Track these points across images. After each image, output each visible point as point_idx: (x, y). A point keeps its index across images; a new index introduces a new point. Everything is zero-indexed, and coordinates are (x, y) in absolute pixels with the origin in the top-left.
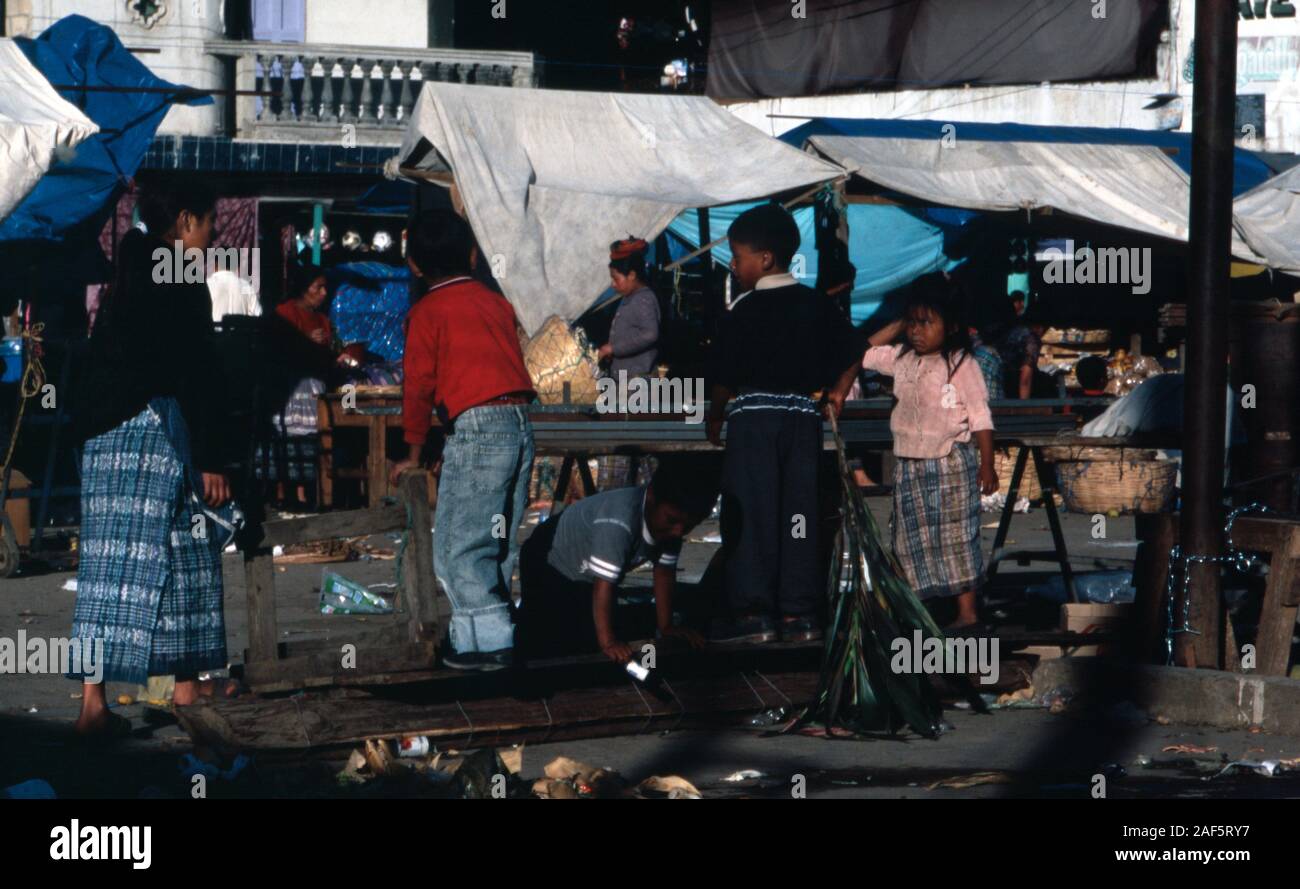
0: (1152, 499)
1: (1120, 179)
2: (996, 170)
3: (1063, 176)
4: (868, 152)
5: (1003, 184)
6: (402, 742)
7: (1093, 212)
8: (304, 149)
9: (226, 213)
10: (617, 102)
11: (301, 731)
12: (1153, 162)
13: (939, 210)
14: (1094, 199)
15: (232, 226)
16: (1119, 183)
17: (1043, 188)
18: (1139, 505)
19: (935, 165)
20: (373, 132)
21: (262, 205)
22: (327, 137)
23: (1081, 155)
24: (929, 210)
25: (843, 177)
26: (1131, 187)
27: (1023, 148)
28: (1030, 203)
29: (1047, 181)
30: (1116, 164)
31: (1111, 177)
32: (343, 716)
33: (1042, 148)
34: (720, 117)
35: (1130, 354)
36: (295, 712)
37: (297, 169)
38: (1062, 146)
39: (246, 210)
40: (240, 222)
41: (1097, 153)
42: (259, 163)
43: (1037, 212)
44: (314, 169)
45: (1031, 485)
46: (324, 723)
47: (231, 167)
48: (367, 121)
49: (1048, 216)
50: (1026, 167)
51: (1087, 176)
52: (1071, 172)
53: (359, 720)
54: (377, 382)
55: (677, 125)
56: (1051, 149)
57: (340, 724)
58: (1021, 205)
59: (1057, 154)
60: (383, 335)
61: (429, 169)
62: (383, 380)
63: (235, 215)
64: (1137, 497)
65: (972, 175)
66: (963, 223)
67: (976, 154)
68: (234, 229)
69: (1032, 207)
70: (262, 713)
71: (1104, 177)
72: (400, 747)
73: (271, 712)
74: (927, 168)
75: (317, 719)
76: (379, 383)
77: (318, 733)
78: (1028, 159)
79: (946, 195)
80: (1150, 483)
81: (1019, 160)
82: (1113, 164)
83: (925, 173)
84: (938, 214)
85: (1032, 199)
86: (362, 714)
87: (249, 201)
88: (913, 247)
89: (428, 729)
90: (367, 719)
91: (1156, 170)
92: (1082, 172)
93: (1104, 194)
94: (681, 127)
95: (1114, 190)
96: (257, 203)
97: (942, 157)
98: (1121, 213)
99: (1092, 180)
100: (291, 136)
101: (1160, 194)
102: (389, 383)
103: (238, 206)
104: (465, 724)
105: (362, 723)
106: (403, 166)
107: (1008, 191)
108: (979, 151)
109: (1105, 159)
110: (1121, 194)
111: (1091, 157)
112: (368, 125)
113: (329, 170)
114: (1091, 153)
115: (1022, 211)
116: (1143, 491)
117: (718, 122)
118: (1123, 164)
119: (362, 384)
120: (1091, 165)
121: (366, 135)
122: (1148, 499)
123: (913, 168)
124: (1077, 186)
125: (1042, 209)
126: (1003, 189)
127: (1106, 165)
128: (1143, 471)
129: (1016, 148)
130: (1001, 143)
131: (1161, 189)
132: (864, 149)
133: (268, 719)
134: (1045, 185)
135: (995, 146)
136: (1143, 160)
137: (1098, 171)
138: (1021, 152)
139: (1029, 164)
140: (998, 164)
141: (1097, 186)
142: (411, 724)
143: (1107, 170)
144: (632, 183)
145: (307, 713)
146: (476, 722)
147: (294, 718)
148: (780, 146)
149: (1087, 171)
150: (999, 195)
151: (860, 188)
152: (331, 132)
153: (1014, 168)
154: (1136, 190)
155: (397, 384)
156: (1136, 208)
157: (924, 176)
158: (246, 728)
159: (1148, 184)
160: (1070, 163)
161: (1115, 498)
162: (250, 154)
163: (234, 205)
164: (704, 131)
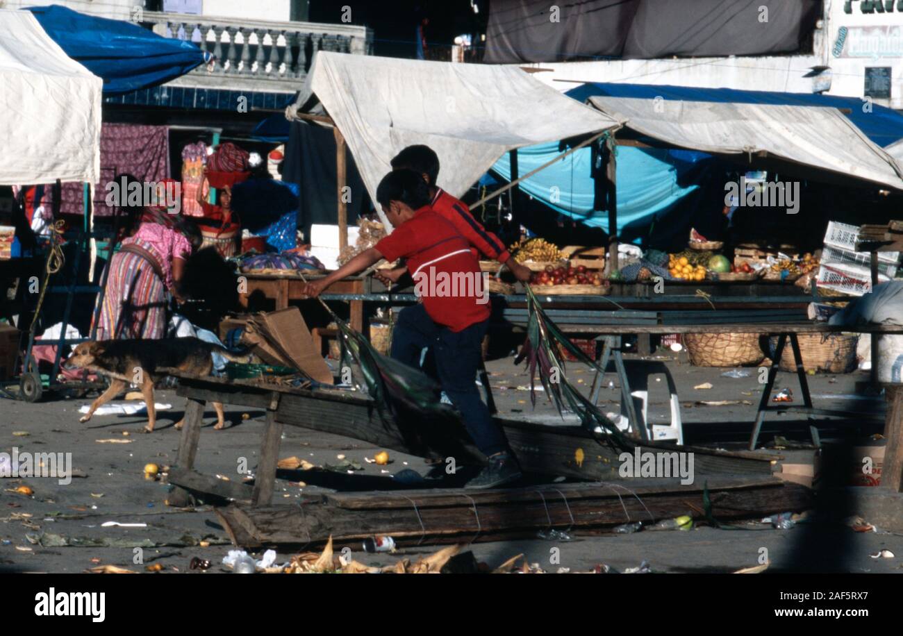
0: (839, 362)
1: (811, 131)
2: (722, 123)
3: (770, 128)
4: (633, 109)
5: (728, 133)
6: (376, 541)
7: (791, 154)
8: (200, 91)
9: (147, 136)
10: (454, 69)
11: (304, 530)
12: (833, 119)
13: (677, 151)
14: (792, 145)
15: (151, 145)
16: (809, 133)
17: (756, 137)
18: (829, 366)
19: (679, 118)
20: (250, 81)
21: (171, 132)
22: (217, 84)
23: (783, 114)
24: (671, 150)
25: (618, 126)
26: (817, 136)
27: (742, 107)
28: (751, 148)
29: (758, 132)
30: (807, 120)
31: (803, 129)
32: (334, 520)
33: (753, 108)
34: (527, 80)
35: (814, 256)
36: (301, 516)
37: (195, 106)
38: (769, 106)
39: (160, 134)
40: (157, 143)
41: (794, 112)
42: (168, 100)
43: (755, 155)
44: (207, 106)
45: (751, 351)
46: (321, 526)
47: (147, 103)
48: (246, 73)
49: (764, 158)
50: (743, 121)
51: (787, 128)
52: (776, 125)
53: (345, 523)
54: (278, 266)
55: (497, 87)
56: (762, 109)
57: (331, 526)
58: (745, 150)
59: (765, 112)
60: (277, 232)
61: (317, 114)
62: (283, 265)
63: (152, 137)
64: (829, 361)
65: (705, 125)
66: (694, 160)
67: (708, 112)
68: (153, 147)
69: (752, 151)
70: (277, 516)
71: (799, 129)
72: (375, 544)
73: (283, 515)
74: (674, 120)
75: (317, 523)
76: (281, 267)
77: (316, 532)
78: (745, 116)
79: (688, 141)
80: (838, 351)
81: (738, 116)
82: (804, 119)
83: (673, 124)
84: (676, 154)
85: (752, 145)
86: (347, 519)
87: (162, 128)
88: (655, 176)
89: (394, 532)
90: (349, 523)
91: (836, 124)
92: (783, 125)
93: (798, 141)
94: (499, 88)
95: (806, 139)
96: (167, 129)
97: (684, 113)
98: (812, 156)
99: (790, 131)
100: (190, 82)
101: (839, 142)
102: (288, 268)
103: (154, 131)
104: (419, 528)
105: (348, 526)
106: (300, 111)
107: (731, 138)
108: (710, 109)
109: (800, 117)
110: (811, 141)
111: (790, 115)
112: (247, 76)
113: (218, 107)
114: (789, 111)
115: (745, 154)
116: (832, 356)
117: (526, 84)
118: (812, 120)
119: (268, 267)
120: (790, 121)
121: (245, 82)
122: (836, 363)
123: (664, 120)
124: (780, 136)
125: (760, 152)
126: (728, 136)
127: (800, 121)
128: (833, 343)
129: (736, 108)
130: (725, 104)
131: (839, 138)
132: (630, 107)
133: (280, 520)
134: (758, 135)
135: (721, 106)
136: (827, 118)
137: (795, 125)
138: (740, 111)
139: (746, 119)
140: (724, 119)
141: (793, 136)
142: (381, 528)
143: (800, 124)
144: (464, 125)
145: (309, 517)
146: (427, 529)
147: (300, 521)
148: (571, 102)
149: (787, 125)
150: (724, 141)
151: (626, 134)
152: (220, 80)
153: (735, 122)
154: (822, 139)
155: (293, 268)
156: (822, 152)
157: (672, 127)
158: (265, 526)
159: (830, 134)
160: (774, 119)
161: (813, 361)
162: (162, 94)
163: (151, 130)
164: (516, 90)
